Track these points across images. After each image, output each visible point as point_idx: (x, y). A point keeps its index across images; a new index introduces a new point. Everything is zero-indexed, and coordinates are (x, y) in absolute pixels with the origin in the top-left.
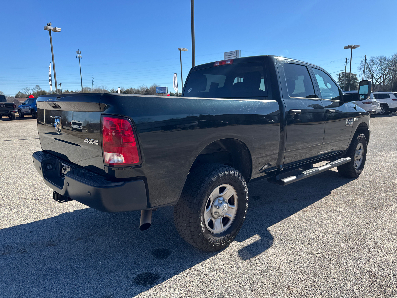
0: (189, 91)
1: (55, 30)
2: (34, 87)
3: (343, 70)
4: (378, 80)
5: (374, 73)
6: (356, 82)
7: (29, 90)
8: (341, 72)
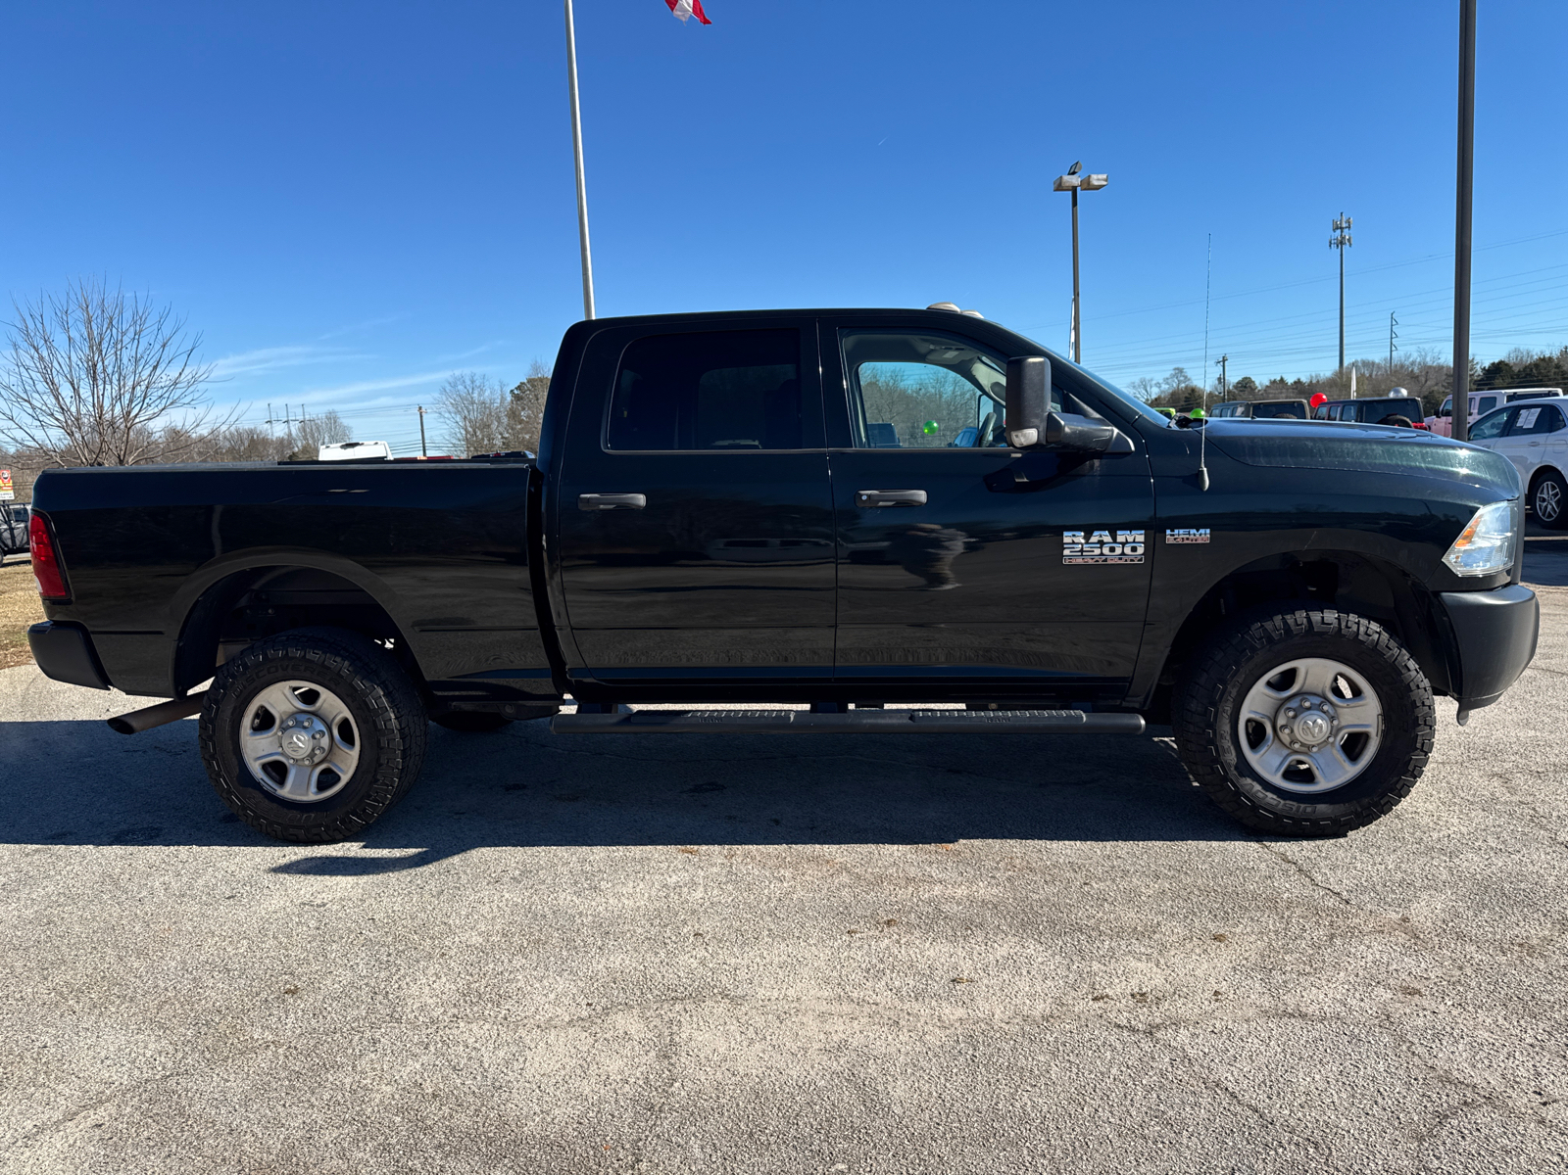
1: (1087, 186)
2: (1167, 375)
7: (1148, 389)
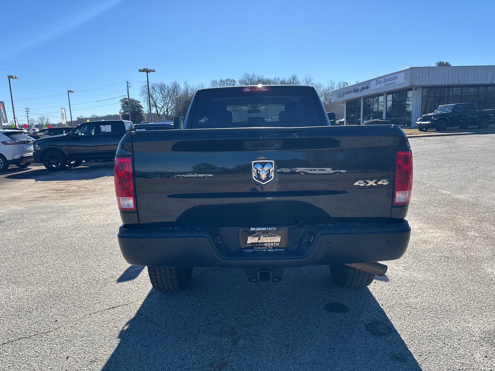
0: (204, 121)
3: (126, 96)
4: (162, 108)
5: (156, 100)
6: (141, 110)
8: (123, 98)
